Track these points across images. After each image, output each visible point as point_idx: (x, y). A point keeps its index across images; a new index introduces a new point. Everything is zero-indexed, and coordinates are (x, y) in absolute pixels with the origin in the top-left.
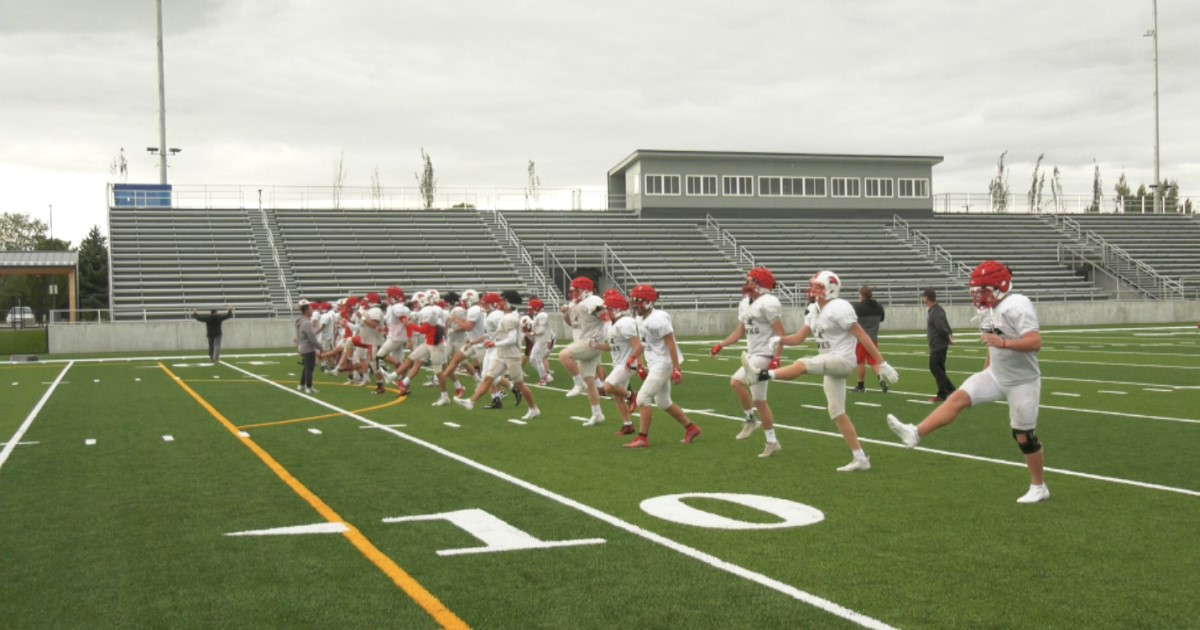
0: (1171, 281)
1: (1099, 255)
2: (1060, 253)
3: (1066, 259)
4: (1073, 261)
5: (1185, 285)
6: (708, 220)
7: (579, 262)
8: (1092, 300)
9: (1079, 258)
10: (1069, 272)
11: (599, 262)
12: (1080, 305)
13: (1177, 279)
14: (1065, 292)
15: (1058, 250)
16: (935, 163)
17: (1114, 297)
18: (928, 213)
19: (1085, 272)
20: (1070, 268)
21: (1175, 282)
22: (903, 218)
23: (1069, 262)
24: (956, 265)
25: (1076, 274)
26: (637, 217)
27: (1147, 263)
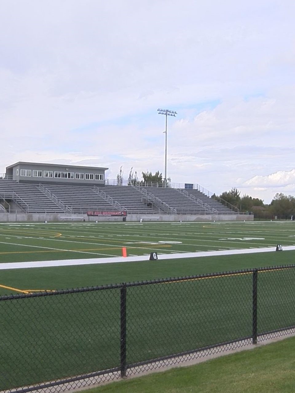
0: (173, 209)
1: (153, 200)
2: (143, 199)
3: (144, 201)
4: (146, 202)
5: (177, 210)
6: (40, 185)
7: (5, 197)
8: (153, 214)
9: (148, 201)
10: (145, 205)
11: (11, 197)
12: (150, 215)
13: (174, 208)
14: (146, 211)
15: (142, 199)
16: (106, 170)
17: (158, 213)
18: (103, 185)
19: (149, 205)
20: (145, 204)
21: (174, 209)
22: (97, 186)
23: (145, 202)
24: (114, 202)
25: (147, 206)
26: (17, 183)
27: (166, 203)
